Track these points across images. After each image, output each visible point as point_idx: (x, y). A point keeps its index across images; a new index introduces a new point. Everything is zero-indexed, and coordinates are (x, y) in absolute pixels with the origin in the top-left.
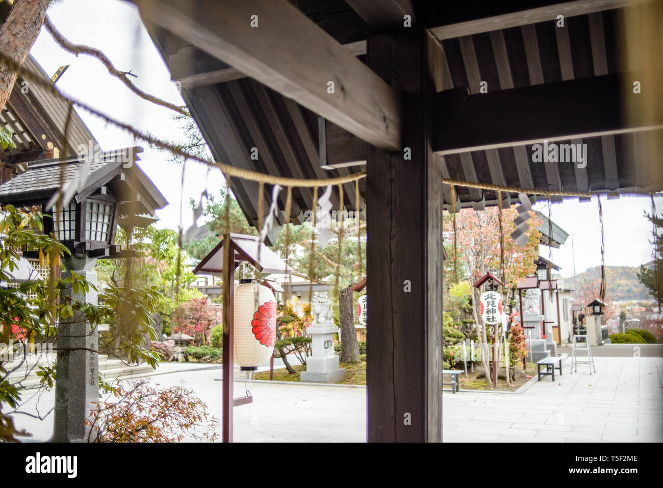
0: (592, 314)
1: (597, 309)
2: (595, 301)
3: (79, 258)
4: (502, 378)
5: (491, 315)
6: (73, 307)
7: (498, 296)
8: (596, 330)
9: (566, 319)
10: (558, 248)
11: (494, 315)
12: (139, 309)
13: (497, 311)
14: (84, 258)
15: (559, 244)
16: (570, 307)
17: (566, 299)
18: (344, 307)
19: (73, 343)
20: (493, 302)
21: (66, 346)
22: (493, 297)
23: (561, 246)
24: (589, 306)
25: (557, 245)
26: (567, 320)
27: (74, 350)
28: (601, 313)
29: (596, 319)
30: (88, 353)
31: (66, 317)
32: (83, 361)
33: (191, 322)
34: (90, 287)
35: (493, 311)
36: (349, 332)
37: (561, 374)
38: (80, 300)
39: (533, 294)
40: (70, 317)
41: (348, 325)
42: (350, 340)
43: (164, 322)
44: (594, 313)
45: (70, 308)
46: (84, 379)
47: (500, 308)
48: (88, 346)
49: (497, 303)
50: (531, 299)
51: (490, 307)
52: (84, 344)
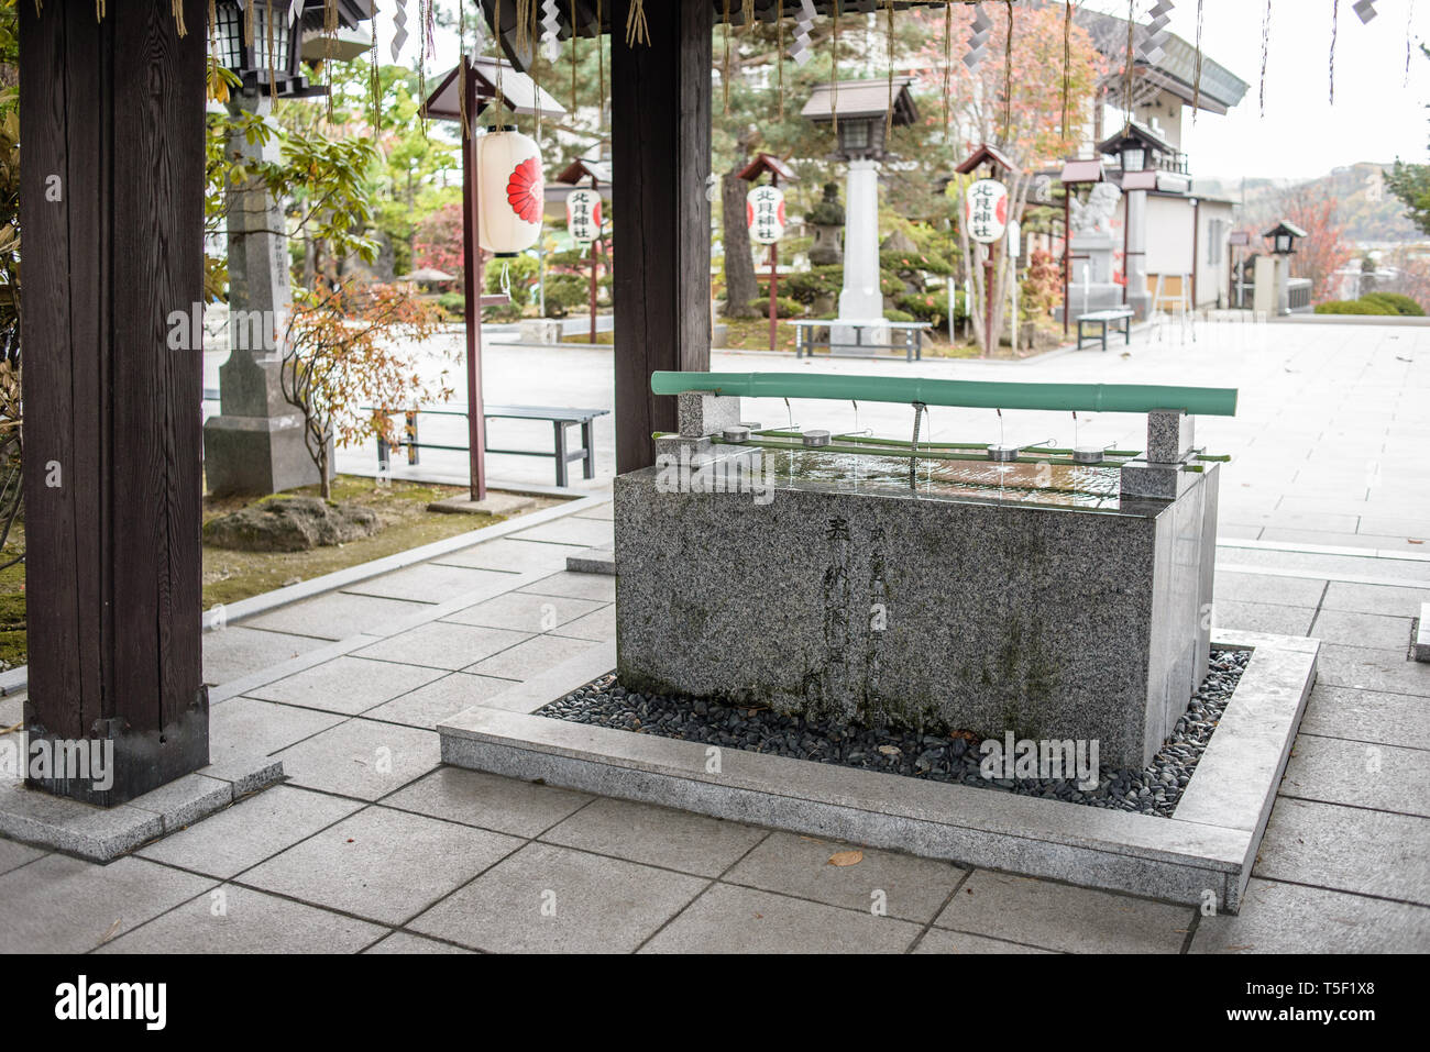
0: (1271, 253)
1: (1284, 242)
2: (1282, 226)
3: (249, 96)
4: (1005, 343)
5: (980, 224)
6: (247, 169)
7: (998, 190)
8: (1276, 285)
9: (1213, 260)
10: (1224, 113)
11: (987, 224)
12: (341, 168)
13: (994, 217)
14: (254, 96)
15: (1227, 105)
16: (1226, 238)
17: (1218, 221)
18: (732, 213)
19: (250, 223)
20: (986, 200)
21: (238, 229)
22: (988, 192)
23: (1230, 110)
24: (1268, 236)
25: (1222, 107)
26: (1218, 261)
27: (251, 233)
28: (1289, 251)
29: (1277, 263)
30: (271, 237)
31: (237, 183)
32: (265, 249)
33: (448, 250)
34: (271, 134)
35: (986, 217)
36: (740, 261)
37: (1127, 342)
38: (255, 157)
39: (1103, 196)
40: (243, 183)
41: (739, 248)
42: (742, 277)
43: (398, 254)
44: (1277, 251)
45: (242, 169)
46: (269, 277)
47: (999, 212)
48: (270, 228)
49: (993, 202)
50: (1098, 206)
51: (981, 210)
52: (265, 225)
